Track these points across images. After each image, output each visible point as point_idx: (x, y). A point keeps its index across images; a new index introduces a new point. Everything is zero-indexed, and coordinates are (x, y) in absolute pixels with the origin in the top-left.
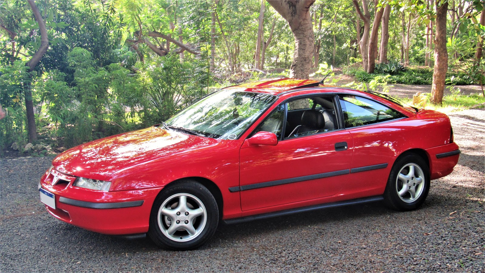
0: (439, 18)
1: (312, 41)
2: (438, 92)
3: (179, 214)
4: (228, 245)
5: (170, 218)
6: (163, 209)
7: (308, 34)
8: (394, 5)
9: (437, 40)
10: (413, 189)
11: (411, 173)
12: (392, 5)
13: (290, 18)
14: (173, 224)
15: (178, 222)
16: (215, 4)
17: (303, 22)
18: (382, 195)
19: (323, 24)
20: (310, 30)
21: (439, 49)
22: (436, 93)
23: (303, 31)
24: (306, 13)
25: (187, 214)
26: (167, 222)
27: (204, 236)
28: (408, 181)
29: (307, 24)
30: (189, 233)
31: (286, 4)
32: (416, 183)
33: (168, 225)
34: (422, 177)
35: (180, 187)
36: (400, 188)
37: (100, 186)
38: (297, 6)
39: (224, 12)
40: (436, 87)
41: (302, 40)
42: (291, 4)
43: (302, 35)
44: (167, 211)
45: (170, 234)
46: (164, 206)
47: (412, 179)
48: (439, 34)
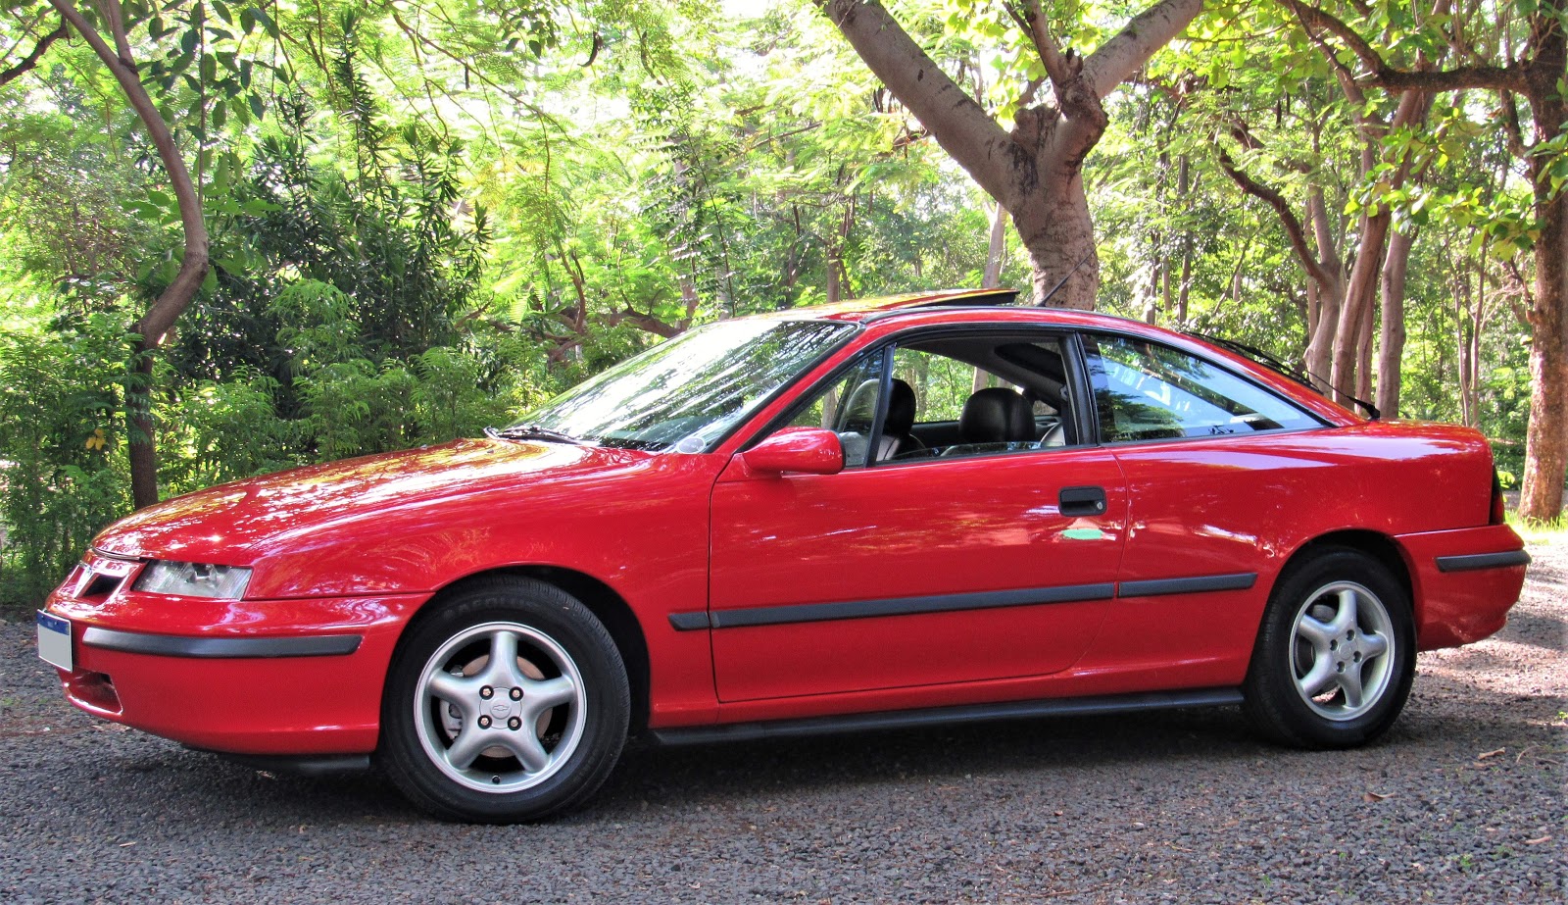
0: (1544, 239)
1: (1090, 275)
2: (1544, 485)
3: (486, 693)
4: (664, 816)
5: (459, 708)
6: (432, 676)
7: (1077, 253)
8: (1399, 202)
9: (1541, 311)
10: (1352, 670)
11: (1345, 615)
12: (1395, 205)
13: (1017, 200)
14: (467, 727)
15: (486, 722)
16: (839, 237)
17: (1057, 212)
18: (1240, 688)
19: (1190, 305)
20: (1083, 240)
21: (1547, 341)
22: (1539, 485)
23: (1061, 242)
24: (1069, 183)
25: (516, 693)
26: (450, 722)
27: (575, 774)
28: (1334, 644)
29: (1071, 218)
30: (524, 763)
31: (1005, 155)
32: (1363, 652)
33: (452, 735)
34: (1384, 634)
35: (495, 600)
36: (1306, 666)
37: (216, 583)
38: (1039, 160)
39: (867, 263)
40: (1538, 467)
41: (1056, 271)
42: (1019, 153)
43: (1055, 257)
44: (449, 684)
45: (457, 763)
46: (437, 666)
47: (1349, 639)
48: (1546, 291)
